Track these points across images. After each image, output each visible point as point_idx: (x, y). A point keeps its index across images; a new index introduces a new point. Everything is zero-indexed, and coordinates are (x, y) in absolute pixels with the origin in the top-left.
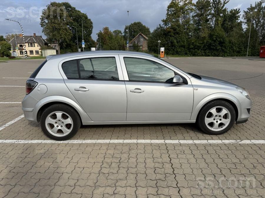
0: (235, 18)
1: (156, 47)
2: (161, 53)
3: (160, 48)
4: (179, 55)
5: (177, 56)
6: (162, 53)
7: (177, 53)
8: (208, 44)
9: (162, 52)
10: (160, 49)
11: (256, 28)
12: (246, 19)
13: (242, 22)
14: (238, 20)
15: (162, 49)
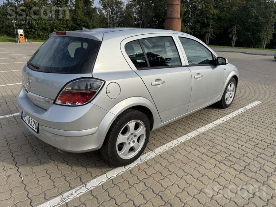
0: (90, 3)
1: (8, 29)
2: (19, 36)
3: (16, 30)
4: (43, 39)
5: (41, 40)
6: (22, 37)
7: (39, 37)
8: (72, 28)
9: (21, 35)
10: (17, 32)
11: (112, 16)
12: (103, 6)
13: (97, 8)
14: (92, 5)
15: (21, 32)
